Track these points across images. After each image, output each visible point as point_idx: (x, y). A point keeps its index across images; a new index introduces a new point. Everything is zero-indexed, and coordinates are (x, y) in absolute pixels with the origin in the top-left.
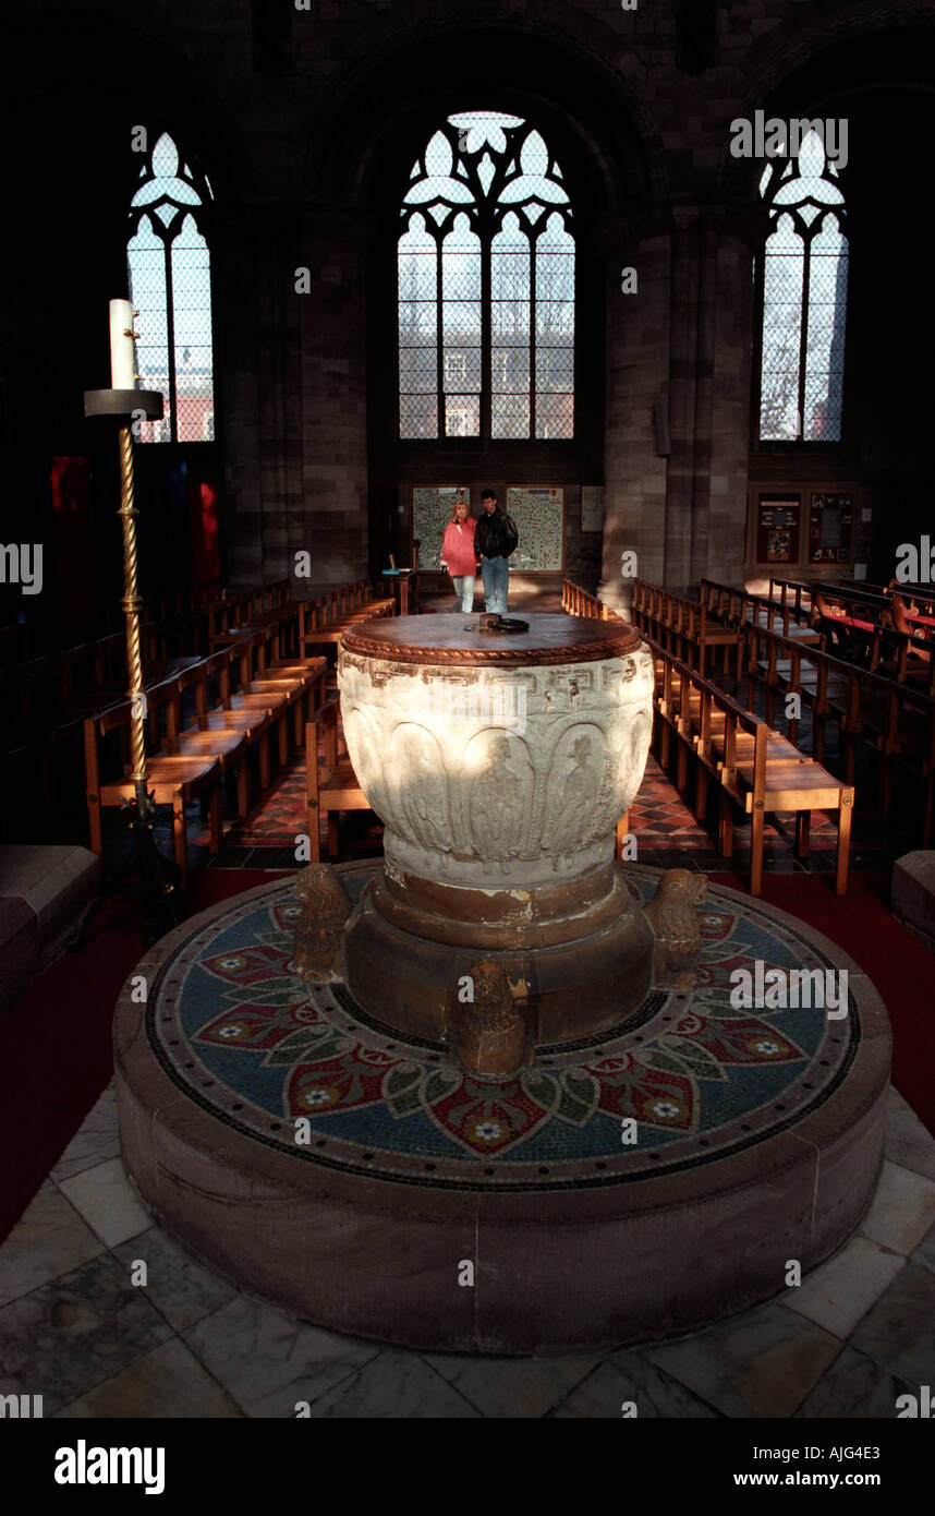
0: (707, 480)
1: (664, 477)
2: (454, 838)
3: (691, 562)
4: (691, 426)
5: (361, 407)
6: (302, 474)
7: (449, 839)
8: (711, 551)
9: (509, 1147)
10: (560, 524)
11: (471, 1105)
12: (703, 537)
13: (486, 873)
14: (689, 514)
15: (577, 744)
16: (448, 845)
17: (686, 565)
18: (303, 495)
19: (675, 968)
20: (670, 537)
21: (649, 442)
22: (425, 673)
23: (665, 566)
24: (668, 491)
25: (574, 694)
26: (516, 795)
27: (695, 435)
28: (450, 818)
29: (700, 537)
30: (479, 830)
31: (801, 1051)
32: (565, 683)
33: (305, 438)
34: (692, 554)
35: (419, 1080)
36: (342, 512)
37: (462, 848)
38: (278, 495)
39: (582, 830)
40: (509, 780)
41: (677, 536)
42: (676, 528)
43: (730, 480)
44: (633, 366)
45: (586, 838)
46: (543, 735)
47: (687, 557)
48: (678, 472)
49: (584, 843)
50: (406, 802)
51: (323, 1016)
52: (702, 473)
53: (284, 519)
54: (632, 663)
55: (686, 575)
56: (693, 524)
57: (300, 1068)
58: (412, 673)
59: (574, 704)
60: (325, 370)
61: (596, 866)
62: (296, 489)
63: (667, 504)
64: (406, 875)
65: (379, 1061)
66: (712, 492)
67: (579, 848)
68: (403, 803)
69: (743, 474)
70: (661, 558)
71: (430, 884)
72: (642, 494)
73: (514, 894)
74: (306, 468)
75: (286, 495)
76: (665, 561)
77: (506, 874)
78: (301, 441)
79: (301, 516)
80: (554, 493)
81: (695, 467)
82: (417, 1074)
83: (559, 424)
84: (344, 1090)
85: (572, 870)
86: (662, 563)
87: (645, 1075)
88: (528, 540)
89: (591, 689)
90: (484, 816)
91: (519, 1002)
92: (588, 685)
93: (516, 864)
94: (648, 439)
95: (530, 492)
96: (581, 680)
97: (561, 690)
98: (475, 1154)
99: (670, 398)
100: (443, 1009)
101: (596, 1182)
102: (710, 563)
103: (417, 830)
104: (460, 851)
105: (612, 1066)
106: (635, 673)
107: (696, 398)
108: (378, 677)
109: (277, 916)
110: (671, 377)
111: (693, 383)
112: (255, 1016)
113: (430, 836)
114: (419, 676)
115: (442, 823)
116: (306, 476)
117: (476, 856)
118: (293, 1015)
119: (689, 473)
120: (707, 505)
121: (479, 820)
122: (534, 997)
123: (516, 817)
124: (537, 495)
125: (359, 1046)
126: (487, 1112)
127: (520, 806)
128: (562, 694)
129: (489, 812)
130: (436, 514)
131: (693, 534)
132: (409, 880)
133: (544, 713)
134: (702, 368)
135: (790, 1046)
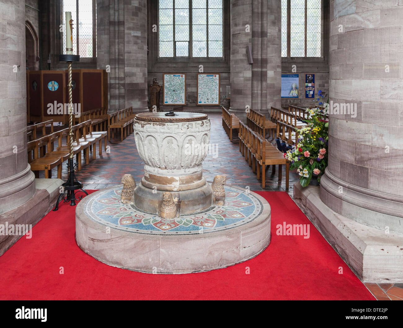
0: (266, 72)
1: (251, 71)
2: (160, 163)
3: (261, 100)
4: (260, 53)
5: (146, 47)
6: (124, 71)
7: (159, 164)
8: (268, 97)
9: (170, 230)
10: (218, 87)
11: (162, 224)
12: (265, 92)
13: (168, 172)
14: (260, 84)
15: (189, 140)
16: (159, 165)
17: (259, 101)
18: (124, 77)
19: (217, 200)
20: (253, 92)
21: (246, 59)
22: (153, 124)
23: (252, 102)
24: (252, 76)
25: (188, 129)
26: (174, 152)
27: (261, 56)
28: (159, 158)
29: (264, 92)
30: (166, 161)
31: (245, 216)
32: (185, 126)
33: (125, 58)
34: (261, 98)
35: (150, 220)
36: (138, 83)
37: (162, 166)
38: (116, 77)
39: (192, 162)
40: (173, 149)
41: (256, 92)
42: (255, 89)
43: (274, 72)
44: (240, 33)
45: (193, 164)
46: (181, 138)
47: (259, 99)
48: (256, 70)
49: (192, 166)
50: (149, 155)
51: (128, 210)
52: (264, 70)
53: (117, 86)
54: (203, 122)
55: (259, 105)
56: (261, 87)
57: (122, 218)
58: (150, 124)
59: (188, 131)
60: (132, 35)
61: (196, 172)
62: (122, 75)
63: (252, 81)
64: (149, 174)
65: (142, 217)
66: (268, 76)
67: (191, 167)
68: (148, 156)
69: (279, 70)
70: (251, 99)
71: (155, 176)
72: (243, 77)
73: (175, 177)
74: (126, 68)
75: (119, 77)
76: (252, 100)
77: (173, 172)
78: (124, 59)
79: (124, 85)
80: (215, 76)
81: (262, 67)
82: (150, 219)
83: (217, 51)
84: (133, 221)
85: (190, 172)
86: (251, 101)
87: (205, 219)
88: (206, 93)
89: (192, 128)
90: (167, 157)
91: (175, 203)
92: (191, 127)
93: (175, 170)
94: (245, 58)
95: (207, 76)
96: (189, 125)
97: (185, 128)
98: (162, 230)
99: (252, 44)
100: (157, 205)
101: (189, 234)
102: (268, 101)
103: (151, 162)
104: (162, 167)
105: (197, 218)
106: (204, 124)
107: (262, 44)
108: (143, 125)
109: (117, 192)
110: (253, 37)
111: (260, 39)
112: (111, 210)
113: (155, 163)
114: (152, 125)
115: (157, 160)
116: (126, 71)
117: (166, 168)
118: (121, 209)
119: (260, 70)
120: (266, 81)
121: (166, 158)
122: (179, 202)
123: (175, 158)
124: (209, 77)
125: (137, 215)
126: (166, 224)
127: (175, 155)
128: (185, 129)
129: (168, 157)
130: (173, 84)
131: (261, 90)
132: (150, 175)
133: (181, 133)
134: (263, 34)
135: (242, 215)
